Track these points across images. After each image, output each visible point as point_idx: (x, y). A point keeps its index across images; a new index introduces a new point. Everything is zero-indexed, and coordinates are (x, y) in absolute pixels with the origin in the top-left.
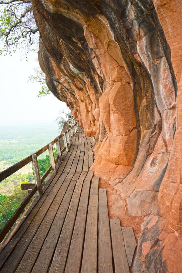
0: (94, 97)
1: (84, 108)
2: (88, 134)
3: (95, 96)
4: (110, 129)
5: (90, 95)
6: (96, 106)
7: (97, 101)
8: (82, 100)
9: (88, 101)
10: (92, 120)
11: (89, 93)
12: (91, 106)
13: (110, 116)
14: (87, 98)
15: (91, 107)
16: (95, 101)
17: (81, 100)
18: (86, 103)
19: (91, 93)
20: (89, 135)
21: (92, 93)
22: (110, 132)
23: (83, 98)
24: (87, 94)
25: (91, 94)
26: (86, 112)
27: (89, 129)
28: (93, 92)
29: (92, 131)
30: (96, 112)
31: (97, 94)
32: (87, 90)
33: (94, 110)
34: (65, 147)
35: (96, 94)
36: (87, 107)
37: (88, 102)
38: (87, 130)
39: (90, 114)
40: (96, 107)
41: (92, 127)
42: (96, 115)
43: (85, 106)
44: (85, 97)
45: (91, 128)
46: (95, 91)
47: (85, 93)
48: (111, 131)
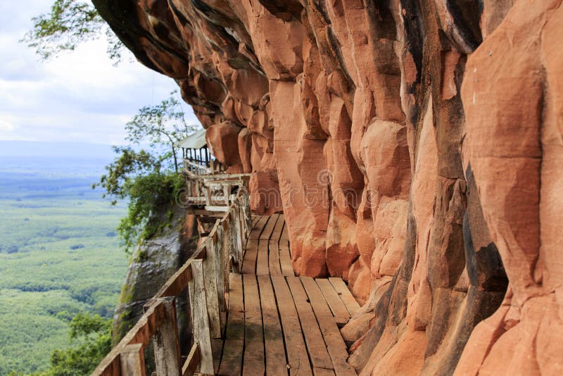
0: (369, 55)
1: (297, 116)
2: (310, 262)
3: (376, 48)
4: (533, 268)
5: (342, 41)
6: (373, 108)
7: (382, 77)
8: (287, 72)
9: (322, 75)
10: (344, 186)
11: (335, 32)
12: (337, 104)
13: (539, 184)
14: (322, 60)
15: (338, 113)
16: (374, 76)
17: (283, 70)
18: (309, 89)
19: (348, 29)
20: (318, 270)
21: (357, 34)
22: (534, 290)
23: (290, 60)
24: (321, 34)
25: (351, 37)
26: (306, 136)
27: (320, 232)
28: (366, 26)
29: (336, 246)
30: (373, 141)
31: (384, 41)
32: (324, 14)
33: (365, 129)
34: (198, 349)
35: (381, 36)
36: (315, 109)
37: (322, 81)
38: (307, 238)
39: (331, 149)
40: (373, 114)
41: (336, 227)
42: (373, 160)
43: (307, 105)
44: (306, 56)
45: (330, 230)
46: (374, 18)
47: (309, 28)
48: (540, 284)
